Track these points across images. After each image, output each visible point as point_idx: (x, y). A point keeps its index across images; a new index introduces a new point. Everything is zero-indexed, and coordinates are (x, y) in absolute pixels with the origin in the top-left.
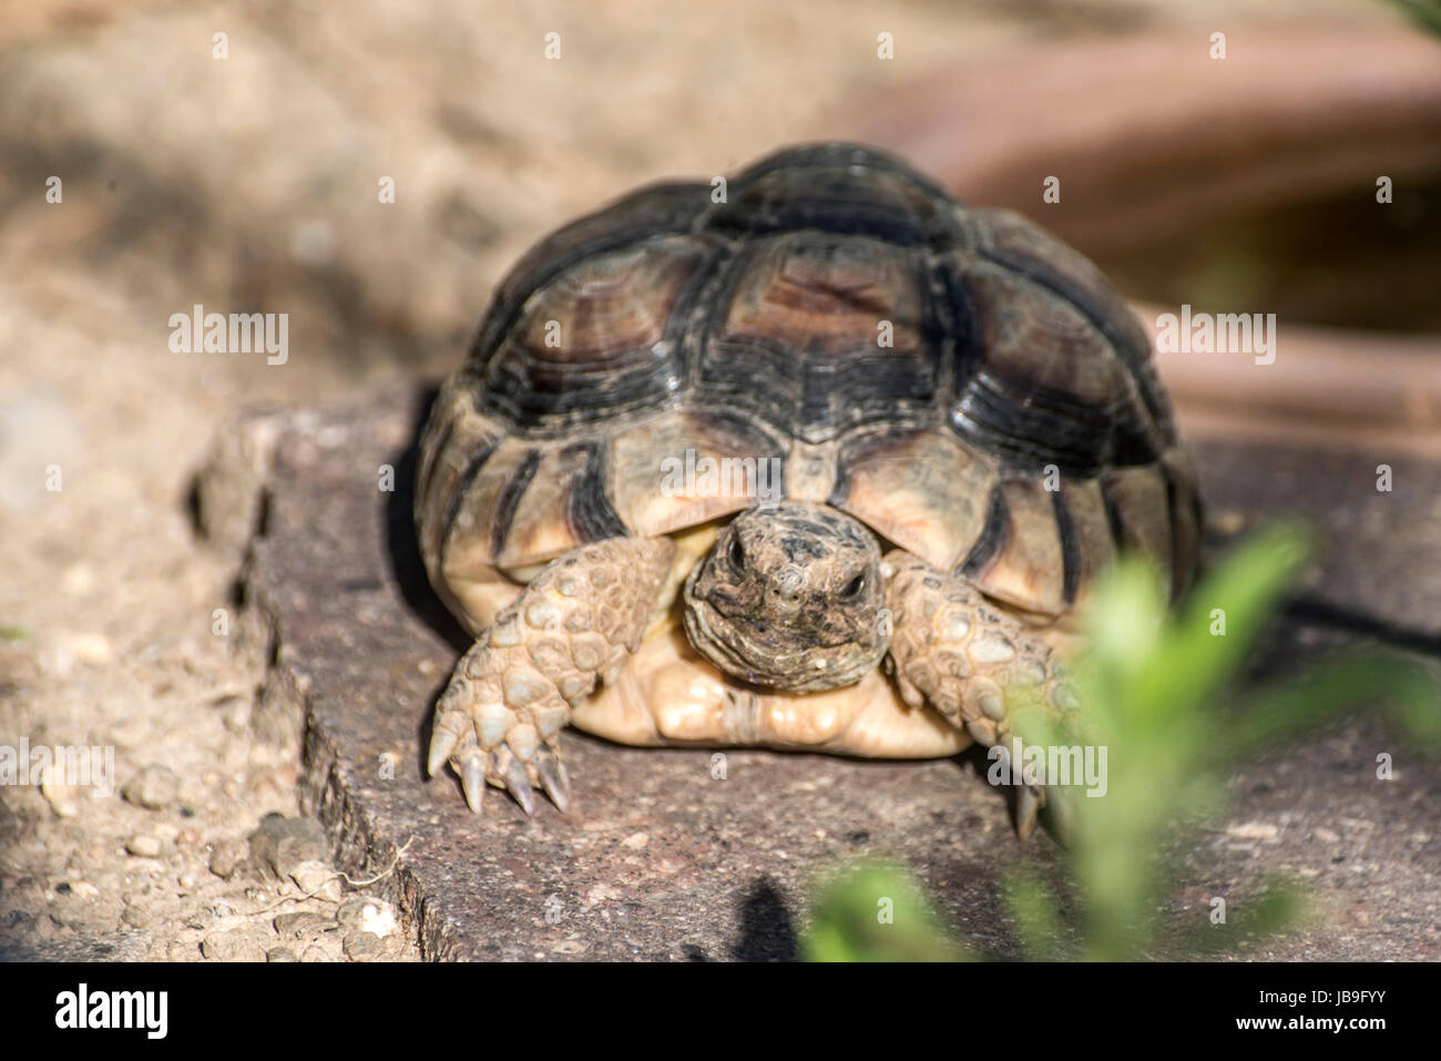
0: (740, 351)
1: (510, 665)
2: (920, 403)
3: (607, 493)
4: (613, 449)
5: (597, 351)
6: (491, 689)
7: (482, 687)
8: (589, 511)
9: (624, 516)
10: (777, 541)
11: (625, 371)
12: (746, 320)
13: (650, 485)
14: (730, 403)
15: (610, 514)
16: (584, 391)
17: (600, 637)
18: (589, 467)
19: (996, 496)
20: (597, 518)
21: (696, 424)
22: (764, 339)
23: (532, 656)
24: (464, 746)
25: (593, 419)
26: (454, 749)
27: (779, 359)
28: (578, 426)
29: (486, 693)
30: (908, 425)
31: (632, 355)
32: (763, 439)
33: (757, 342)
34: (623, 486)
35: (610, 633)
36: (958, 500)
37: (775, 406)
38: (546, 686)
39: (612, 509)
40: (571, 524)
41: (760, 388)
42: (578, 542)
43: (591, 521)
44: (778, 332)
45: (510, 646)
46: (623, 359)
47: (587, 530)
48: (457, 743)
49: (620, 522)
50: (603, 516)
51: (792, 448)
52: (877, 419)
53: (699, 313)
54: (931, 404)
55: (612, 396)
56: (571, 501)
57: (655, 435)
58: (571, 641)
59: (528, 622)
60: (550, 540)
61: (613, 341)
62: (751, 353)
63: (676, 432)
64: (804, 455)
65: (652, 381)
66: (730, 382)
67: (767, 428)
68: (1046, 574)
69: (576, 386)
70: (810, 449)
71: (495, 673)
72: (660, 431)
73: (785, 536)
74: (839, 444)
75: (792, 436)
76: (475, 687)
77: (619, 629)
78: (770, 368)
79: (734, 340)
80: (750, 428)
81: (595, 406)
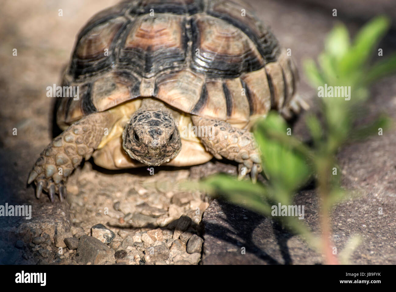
0: (129, 52)
1: (59, 153)
2: (181, 62)
3: (91, 99)
4: (94, 85)
5: (92, 55)
6: (52, 160)
7: (49, 159)
8: (87, 105)
9: (95, 105)
10: (148, 133)
11: (100, 61)
12: (131, 43)
13: (102, 96)
14: (126, 68)
15: (92, 105)
16: (89, 67)
17: (86, 146)
18: (88, 91)
19: (204, 87)
20: (89, 106)
21: (116, 76)
22: (135, 48)
23: (65, 150)
24: (39, 178)
25: (91, 76)
26: (36, 178)
27: (139, 54)
28: (87, 78)
29: (50, 161)
30: (177, 69)
31: (101, 56)
32: (134, 78)
33: (133, 49)
34: (96, 97)
35: (88, 145)
36: (191, 90)
37: (138, 68)
38: (68, 160)
39: (93, 103)
40: (82, 109)
41: (134, 63)
42: (84, 114)
43: (87, 107)
44: (138, 45)
45: (59, 147)
46: (98, 57)
47: (86, 111)
48: (38, 176)
49: (95, 107)
50: (90, 105)
51: (142, 80)
52: (167, 69)
53: (120, 41)
54: (185, 62)
55: (96, 68)
56: (82, 102)
57: (105, 80)
58: (77, 146)
59: (65, 140)
60: (77, 114)
61: (97, 52)
62: (131, 53)
63: (110, 79)
64: (145, 82)
65: (106, 63)
66: (126, 62)
67: (135, 75)
68: (220, 109)
69: (87, 66)
70: (147, 80)
71: (53, 154)
72: (106, 79)
73: (149, 130)
74: (156, 77)
75: (142, 77)
76: (46, 159)
77: (91, 143)
78: (137, 57)
79: (127, 49)
80: (130, 76)
81: (91, 72)
